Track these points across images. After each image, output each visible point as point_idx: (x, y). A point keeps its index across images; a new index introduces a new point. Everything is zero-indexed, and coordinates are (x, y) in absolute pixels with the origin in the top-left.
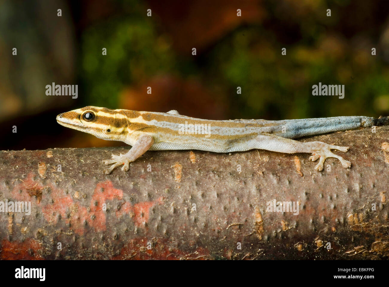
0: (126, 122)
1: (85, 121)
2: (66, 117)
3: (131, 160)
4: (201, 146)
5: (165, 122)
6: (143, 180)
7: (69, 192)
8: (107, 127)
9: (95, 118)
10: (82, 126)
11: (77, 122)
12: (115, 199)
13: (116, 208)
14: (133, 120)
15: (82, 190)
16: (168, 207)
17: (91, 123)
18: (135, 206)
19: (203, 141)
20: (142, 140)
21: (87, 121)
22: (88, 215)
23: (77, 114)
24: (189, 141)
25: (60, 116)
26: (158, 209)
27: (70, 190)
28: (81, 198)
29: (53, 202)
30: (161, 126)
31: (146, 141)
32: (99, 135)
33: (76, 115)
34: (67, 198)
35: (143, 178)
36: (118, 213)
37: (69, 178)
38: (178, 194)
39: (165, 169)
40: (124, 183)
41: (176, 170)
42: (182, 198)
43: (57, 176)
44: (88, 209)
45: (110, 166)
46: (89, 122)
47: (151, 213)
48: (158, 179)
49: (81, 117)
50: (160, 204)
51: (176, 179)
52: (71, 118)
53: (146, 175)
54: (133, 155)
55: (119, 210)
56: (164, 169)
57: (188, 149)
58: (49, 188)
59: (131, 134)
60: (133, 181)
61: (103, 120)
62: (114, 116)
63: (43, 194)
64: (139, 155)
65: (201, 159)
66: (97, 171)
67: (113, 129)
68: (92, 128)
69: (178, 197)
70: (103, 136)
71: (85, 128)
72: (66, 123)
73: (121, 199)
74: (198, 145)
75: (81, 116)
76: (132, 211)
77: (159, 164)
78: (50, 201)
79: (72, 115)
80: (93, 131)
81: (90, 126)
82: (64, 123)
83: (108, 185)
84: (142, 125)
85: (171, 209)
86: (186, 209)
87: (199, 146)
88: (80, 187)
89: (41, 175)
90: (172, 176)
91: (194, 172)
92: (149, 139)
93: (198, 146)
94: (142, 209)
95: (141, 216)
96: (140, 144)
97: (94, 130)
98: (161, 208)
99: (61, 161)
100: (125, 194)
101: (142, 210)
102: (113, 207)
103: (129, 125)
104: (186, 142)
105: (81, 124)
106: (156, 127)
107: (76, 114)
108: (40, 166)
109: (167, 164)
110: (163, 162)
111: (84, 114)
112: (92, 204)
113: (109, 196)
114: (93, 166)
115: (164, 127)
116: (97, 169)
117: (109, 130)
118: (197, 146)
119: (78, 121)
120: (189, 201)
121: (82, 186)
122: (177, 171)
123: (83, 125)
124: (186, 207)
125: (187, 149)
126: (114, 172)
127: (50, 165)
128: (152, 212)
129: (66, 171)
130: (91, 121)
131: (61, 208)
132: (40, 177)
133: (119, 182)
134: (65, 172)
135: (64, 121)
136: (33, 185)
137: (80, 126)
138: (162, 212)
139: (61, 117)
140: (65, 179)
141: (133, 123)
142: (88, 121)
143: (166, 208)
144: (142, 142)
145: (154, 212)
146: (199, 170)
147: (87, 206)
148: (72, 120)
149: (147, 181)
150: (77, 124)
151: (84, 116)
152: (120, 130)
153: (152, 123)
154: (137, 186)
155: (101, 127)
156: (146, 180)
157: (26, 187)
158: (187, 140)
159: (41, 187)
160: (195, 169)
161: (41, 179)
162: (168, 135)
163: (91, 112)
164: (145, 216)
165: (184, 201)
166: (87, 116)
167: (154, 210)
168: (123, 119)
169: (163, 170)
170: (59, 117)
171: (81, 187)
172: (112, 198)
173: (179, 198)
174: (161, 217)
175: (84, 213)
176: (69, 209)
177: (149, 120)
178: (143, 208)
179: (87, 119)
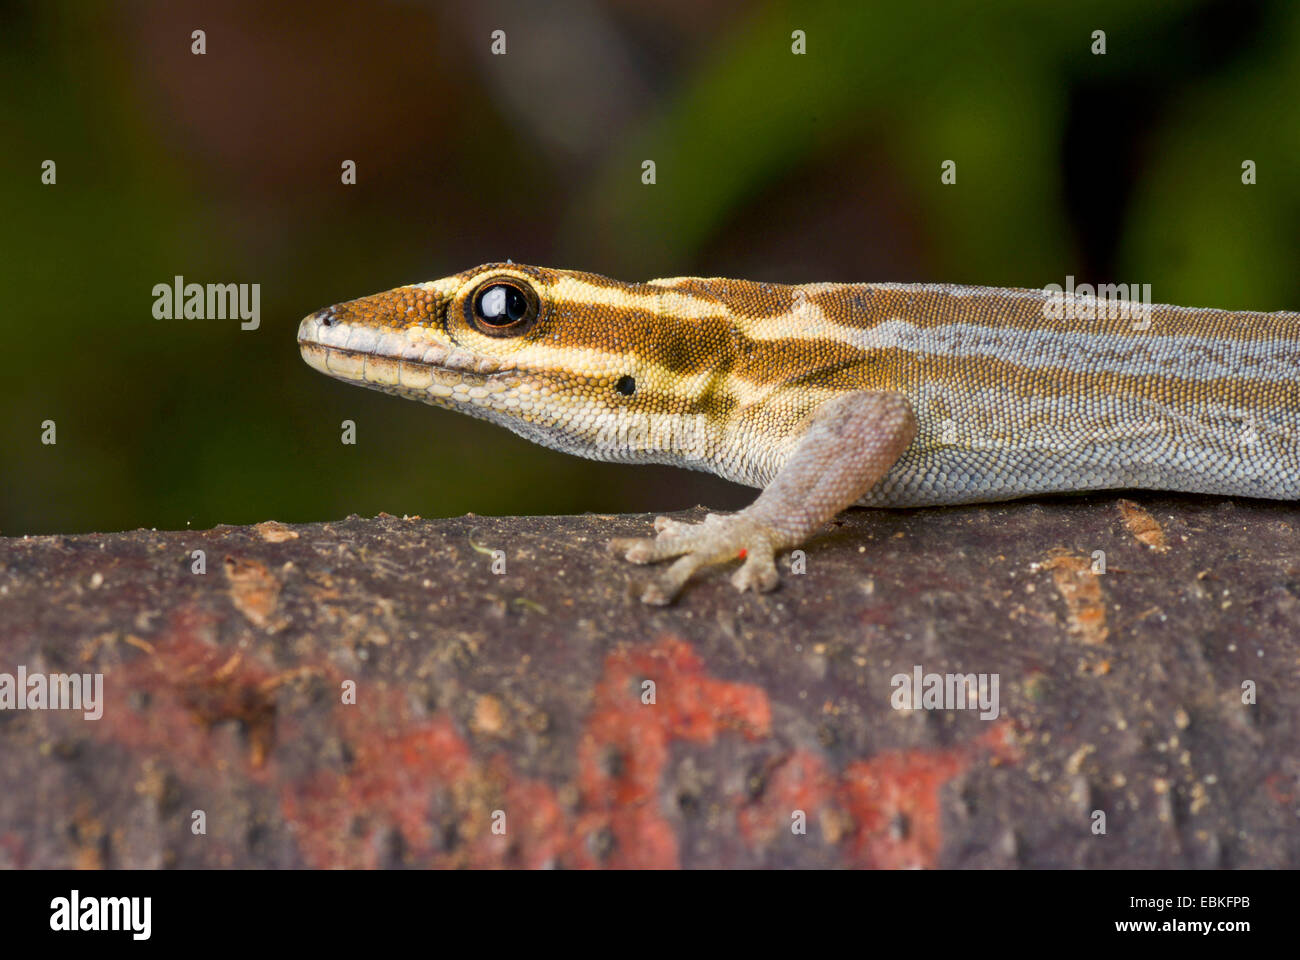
0: (723, 341)
1: (482, 332)
2: (361, 320)
3: (781, 535)
4: (1191, 454)
5: (962, 327)
6: (880, 636)
7: (444, 702)
8: (619, 361)
9: (542, 317)
10: (463, 364)
11: (433, 344)
12: (723, 734)
13: (735, 785)
14: (764, 330)
15: (516, 687)
16: (1055, 779)
17: (517, 341)
18: (852, 775)
19: (1207, 420)
20: (850, 416)
21: (494, 336)
22: (572, 830)
23: (429, 298)
24: (1117, 431)
25: (325, 316)
26: (992, 789)
27: (448, 690)
28: (518, 732)
29: (348, 757)
30: (944, 349)
31: (871, 416)
32: (567, 417)
33: (421, 303)
34: (429, 735)
35: (876, 622)
36: (752, 816)
37: (430, 626)
38: (1105, 707)
39: (998, 580)
40: (770, 651)
41: (1069, 582)
42: (1130, 723)
43: (355, 620)
44: (567, 797)
45: (658, 568)
46: (505, 342)
47: (954, 817)
48: (972, 626)
49: (452, 314)
50: (1006, 764)
51: (1076, 623)
52: (394, 322)
53: (892, 608)
54: (797, 506)
55: (756, 796)
56: (994, 580)
57: (1107, 486)
58: (314, 679)
59: (755, 409)
60: (822, 639)
61: (591, 326)
62: (652, 304)
63: (283, 711)
64: (829, 506)
65: (1195, 533)
66: (591, 591)
67: (652, 377)
68: (526, 372)
69: (1104, 722)
70: (590, 419)
71: (483, 375)
72: (362, 353)
73: (763, 739)
74: (1172, 449)
75: (452, 307)
76: (835, 806)
77: (952, 557)
78: (332, 748)
79: (400, 306)
80: (535, 394)
81: (511, 364)
82: (350, 353)
83: (672, 664)
84: (823, 347)
85: (1070, 792)
86: (1161, 786)
87: (1182, 456)
88: (504, 675)
89: (258, 618)
90: (1050, 611)
91: (1176, 590)
92: (889, 406)
93: (1175, 455)
94: (894, 792)
95: (895, 834)
96: (834, 440)
97: (536, 385)
98: (1010, 784)
99: (356, 554)
100: (787, 711)
101: (894, 801)
102: (719, 779)
103: (740, 357)
104: (1100, 434)
105: (456, 356)
106: (909, 356)
107: (423, 299)
108: (235, 572)
109: (1002, 558)
110: (973, 548)
111: (472, 292)
112: (593, 765)
113: (688, 720)
114: (562, 573)
115: (964, 352)
116: (586, 583)
117: (626, 385)
118: (1169, 455)
119: (436, 337)
120: (1174, 742)
121: (520, 669)
122: (1073, 588)
123: (470, 360)
124: (1165, 776)
125: (1097, 482)
126: (693, 598)
127: (295, 570)
128: (961, 808)
129: (401, 596)
130: (516, 332)
131: (399, 793)
132: (250, 624)
133: (738, 645)
134: (398, 600)
135: (353, 344)
136: (213, 666)
137: (451, 368)
138: (1016, 810)
139: (327, 323)
140: (402, 630)
141: (769, 345)
142: (501, 336)
143: (1039, 786)
144: (850, 428)
145: (972, 810)
146: (1205, 578)
147: (558, 779)
148: (401, 332)
149: (908, 637)
150: (431, 355)
151: (472, 311)
152: (692, 385)
153: (885, 335)
154: (853, 665)
155: (581, 365)
156: (897, 633)
157: (175, 678)
158: (1107, 422)
159: (267, 675)
160: (1177, 577)
161: (260, 636)
162: (989, 396)
163: (514, 280)
164: (916, 830)
165: (1149, 741)
166: (495, 303)
167: (969, 795)
168: (705, 322)
169: (988, 582)
170: (320, 320)
171: (510, 674)
172: (707, 732)
173: (1113, 728)
174: (1019, 837)
175: (541, 819)
176: (450, 796)
177: (865, 322)
178: (902, 783)
179: (492, 320)
